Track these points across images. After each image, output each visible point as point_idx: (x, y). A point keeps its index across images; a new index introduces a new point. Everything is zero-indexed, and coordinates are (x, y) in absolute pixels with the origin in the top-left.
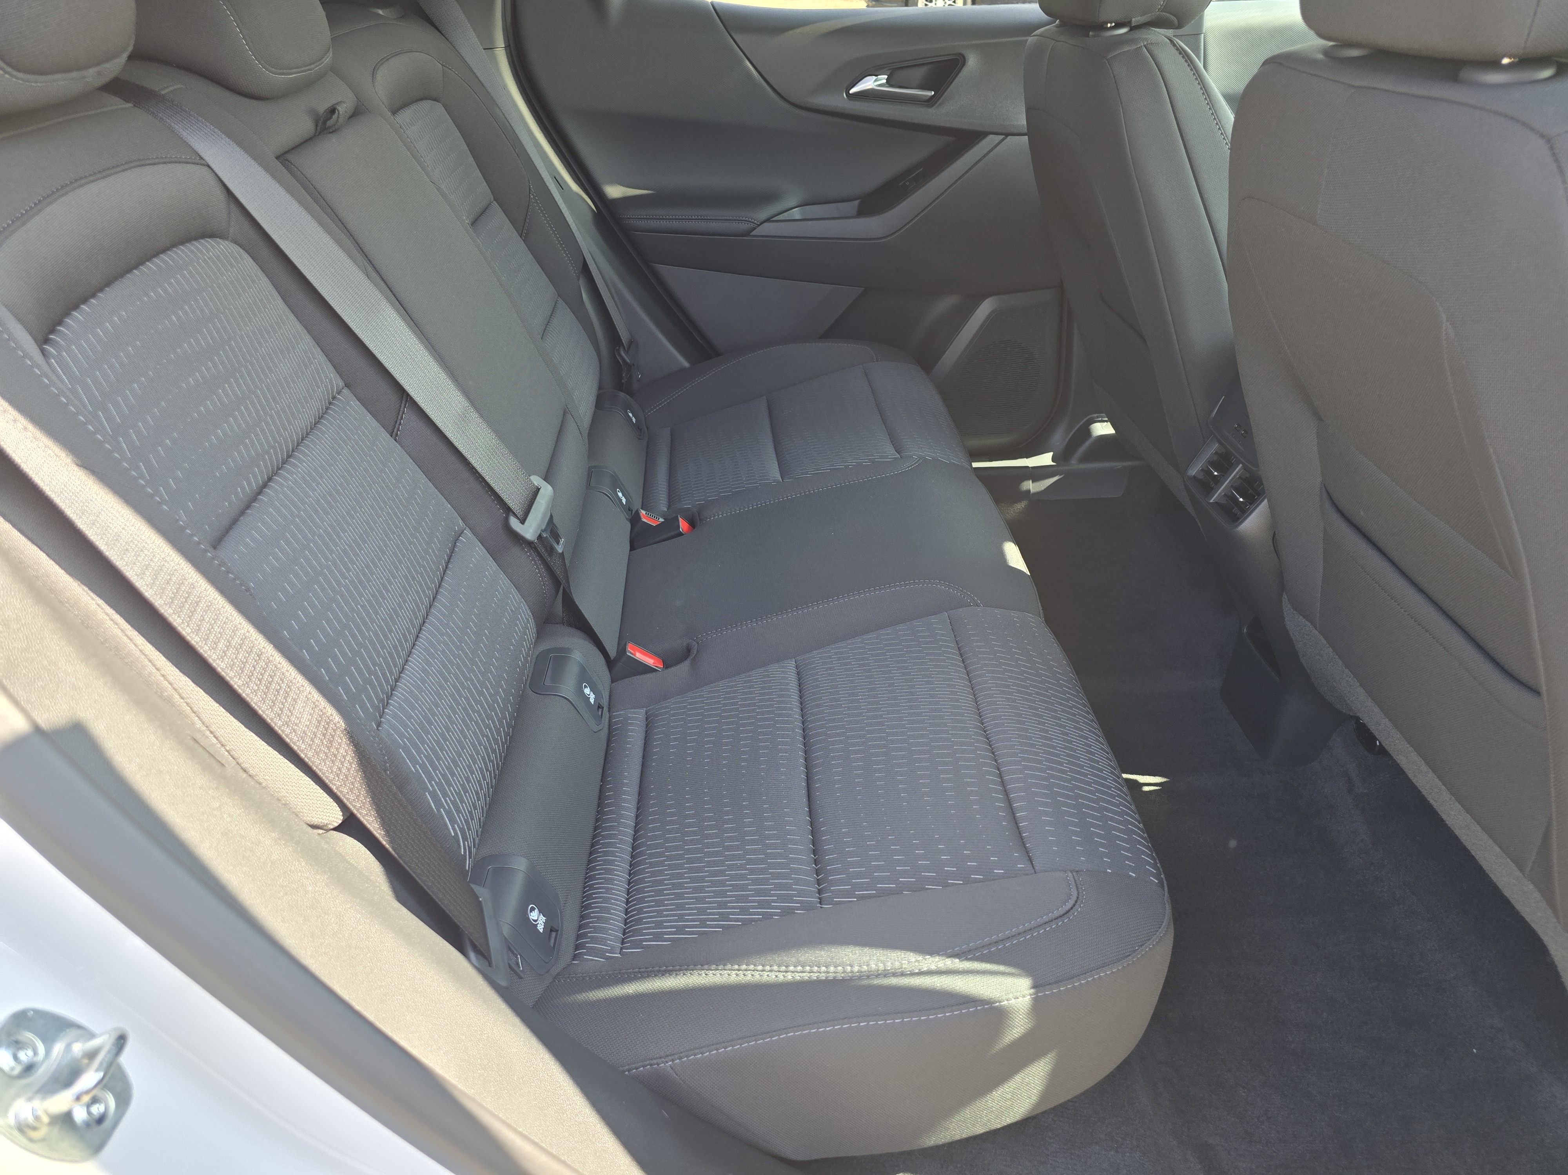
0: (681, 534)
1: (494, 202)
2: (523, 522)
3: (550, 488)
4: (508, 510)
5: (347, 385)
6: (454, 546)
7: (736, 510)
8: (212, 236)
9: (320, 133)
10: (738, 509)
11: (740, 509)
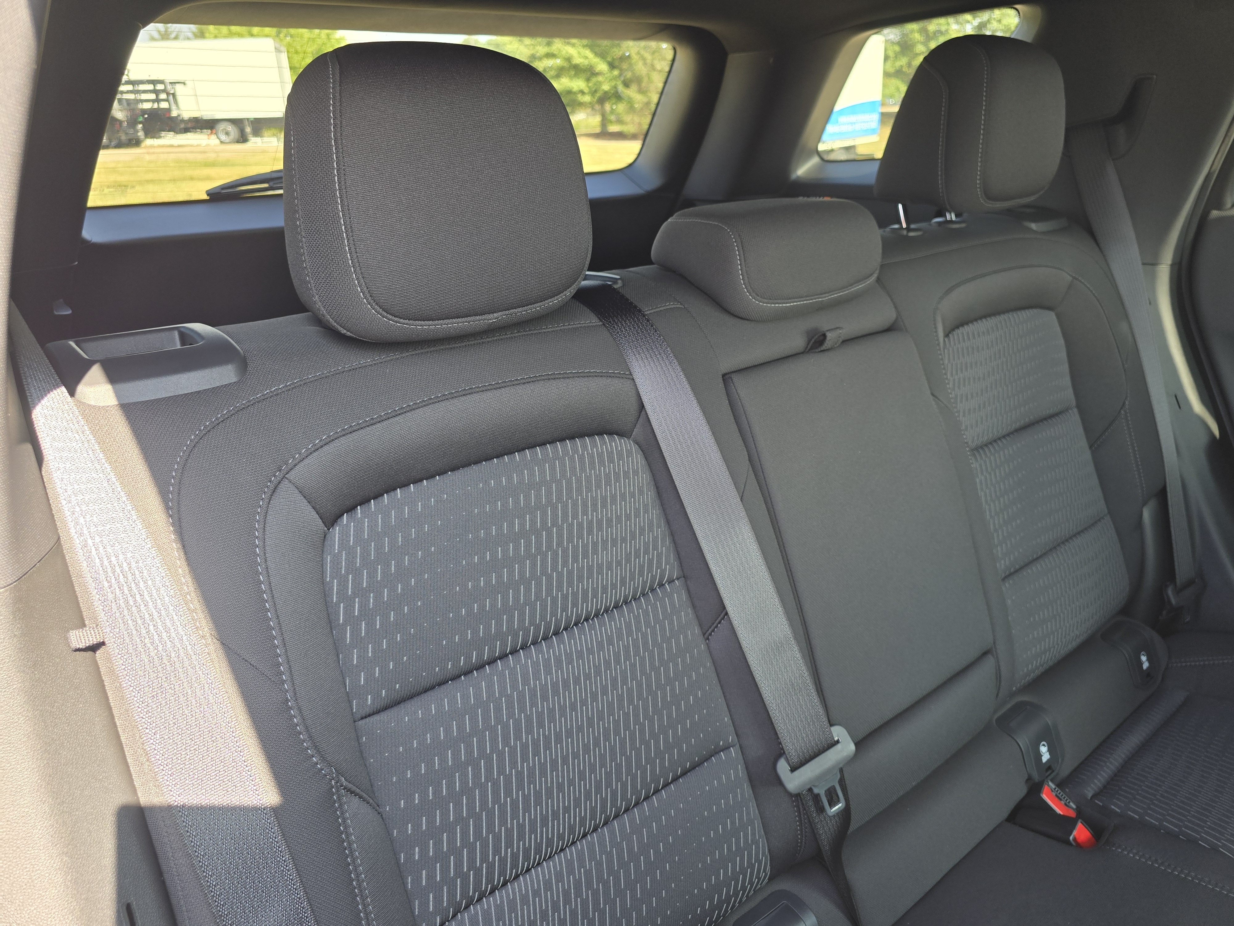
0: (1068, 843)
1: (1075, 410)
2: (793, 769)
3: (852, 747)
4: (781, 753)
5: (684, 577)
6: (707, 759)
7: (1156, 860)
8: (610, 433)
9: (811, 348)
10: (1160, 861)
11: (1162, 864)
